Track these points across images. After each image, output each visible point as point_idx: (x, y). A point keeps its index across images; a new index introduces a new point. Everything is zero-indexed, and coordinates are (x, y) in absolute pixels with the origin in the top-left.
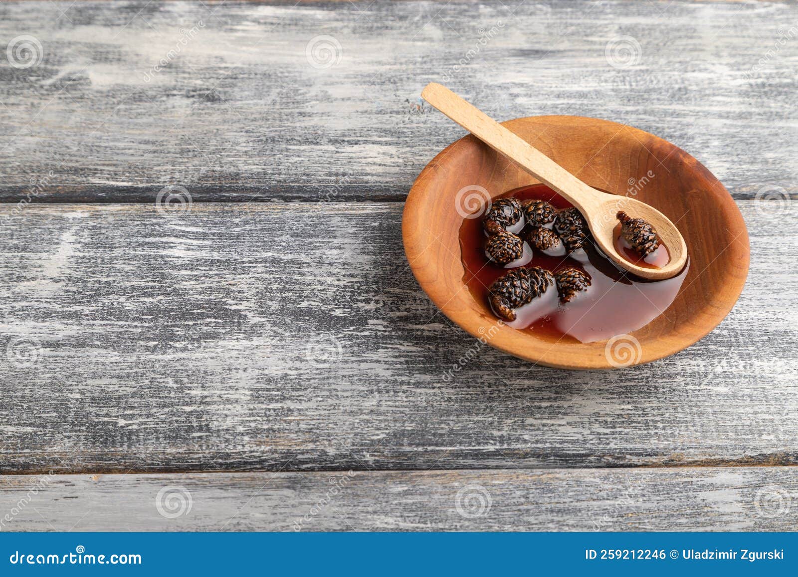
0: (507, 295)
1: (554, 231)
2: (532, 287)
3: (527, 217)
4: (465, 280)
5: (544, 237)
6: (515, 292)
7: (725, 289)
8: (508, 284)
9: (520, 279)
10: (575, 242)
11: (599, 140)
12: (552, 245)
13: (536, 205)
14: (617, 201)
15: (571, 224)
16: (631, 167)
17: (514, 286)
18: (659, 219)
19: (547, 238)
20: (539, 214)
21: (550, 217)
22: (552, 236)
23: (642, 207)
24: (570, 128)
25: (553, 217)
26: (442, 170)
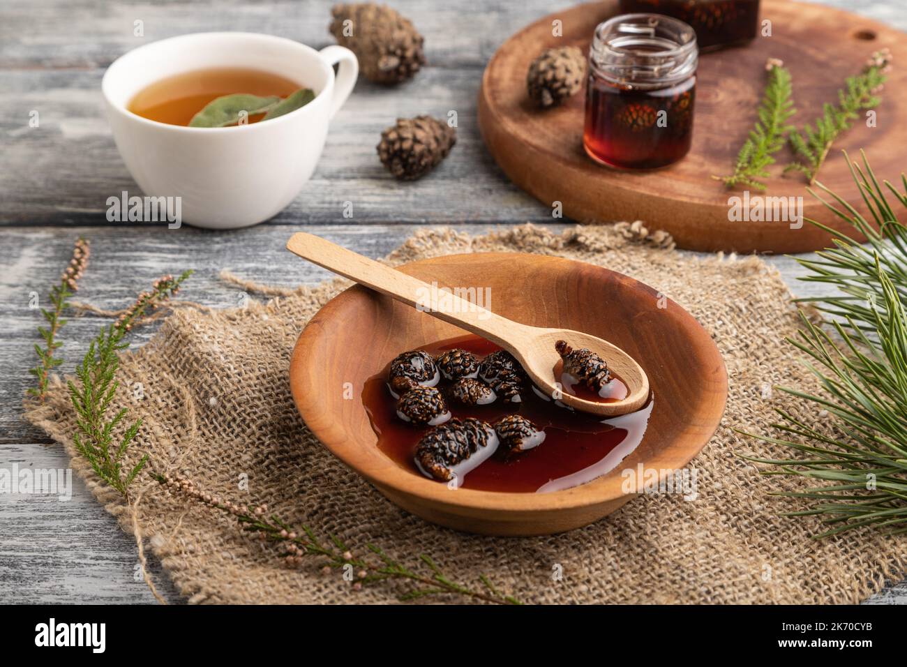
0: (440, 451)
1: (479, 380)
2: (470, 440)
3: (444, 372)
4: (380, 446)
5: (469, 389)
6: (450, 447)
7: (705, 406)
8: (439, 437)
9: (453, 431)
10: (509, 389)
11: (515, 276)
12: (481, 396)
13: (452, 355)
14: (551, 334)
15: (501, 368)
16: (559, 301)
17: (448, 439)
18: (605, 349)
19: (473, 389)
20: (458, 365)
21: (472, 367)
22: (479, 385)
23: (582, 338)
24: (477, 265)
25: (476, 366)
26: (327, 326)
